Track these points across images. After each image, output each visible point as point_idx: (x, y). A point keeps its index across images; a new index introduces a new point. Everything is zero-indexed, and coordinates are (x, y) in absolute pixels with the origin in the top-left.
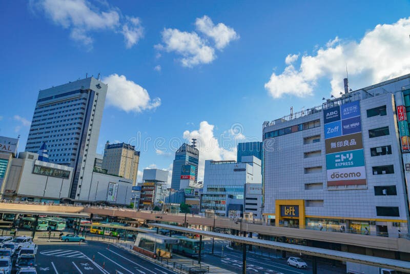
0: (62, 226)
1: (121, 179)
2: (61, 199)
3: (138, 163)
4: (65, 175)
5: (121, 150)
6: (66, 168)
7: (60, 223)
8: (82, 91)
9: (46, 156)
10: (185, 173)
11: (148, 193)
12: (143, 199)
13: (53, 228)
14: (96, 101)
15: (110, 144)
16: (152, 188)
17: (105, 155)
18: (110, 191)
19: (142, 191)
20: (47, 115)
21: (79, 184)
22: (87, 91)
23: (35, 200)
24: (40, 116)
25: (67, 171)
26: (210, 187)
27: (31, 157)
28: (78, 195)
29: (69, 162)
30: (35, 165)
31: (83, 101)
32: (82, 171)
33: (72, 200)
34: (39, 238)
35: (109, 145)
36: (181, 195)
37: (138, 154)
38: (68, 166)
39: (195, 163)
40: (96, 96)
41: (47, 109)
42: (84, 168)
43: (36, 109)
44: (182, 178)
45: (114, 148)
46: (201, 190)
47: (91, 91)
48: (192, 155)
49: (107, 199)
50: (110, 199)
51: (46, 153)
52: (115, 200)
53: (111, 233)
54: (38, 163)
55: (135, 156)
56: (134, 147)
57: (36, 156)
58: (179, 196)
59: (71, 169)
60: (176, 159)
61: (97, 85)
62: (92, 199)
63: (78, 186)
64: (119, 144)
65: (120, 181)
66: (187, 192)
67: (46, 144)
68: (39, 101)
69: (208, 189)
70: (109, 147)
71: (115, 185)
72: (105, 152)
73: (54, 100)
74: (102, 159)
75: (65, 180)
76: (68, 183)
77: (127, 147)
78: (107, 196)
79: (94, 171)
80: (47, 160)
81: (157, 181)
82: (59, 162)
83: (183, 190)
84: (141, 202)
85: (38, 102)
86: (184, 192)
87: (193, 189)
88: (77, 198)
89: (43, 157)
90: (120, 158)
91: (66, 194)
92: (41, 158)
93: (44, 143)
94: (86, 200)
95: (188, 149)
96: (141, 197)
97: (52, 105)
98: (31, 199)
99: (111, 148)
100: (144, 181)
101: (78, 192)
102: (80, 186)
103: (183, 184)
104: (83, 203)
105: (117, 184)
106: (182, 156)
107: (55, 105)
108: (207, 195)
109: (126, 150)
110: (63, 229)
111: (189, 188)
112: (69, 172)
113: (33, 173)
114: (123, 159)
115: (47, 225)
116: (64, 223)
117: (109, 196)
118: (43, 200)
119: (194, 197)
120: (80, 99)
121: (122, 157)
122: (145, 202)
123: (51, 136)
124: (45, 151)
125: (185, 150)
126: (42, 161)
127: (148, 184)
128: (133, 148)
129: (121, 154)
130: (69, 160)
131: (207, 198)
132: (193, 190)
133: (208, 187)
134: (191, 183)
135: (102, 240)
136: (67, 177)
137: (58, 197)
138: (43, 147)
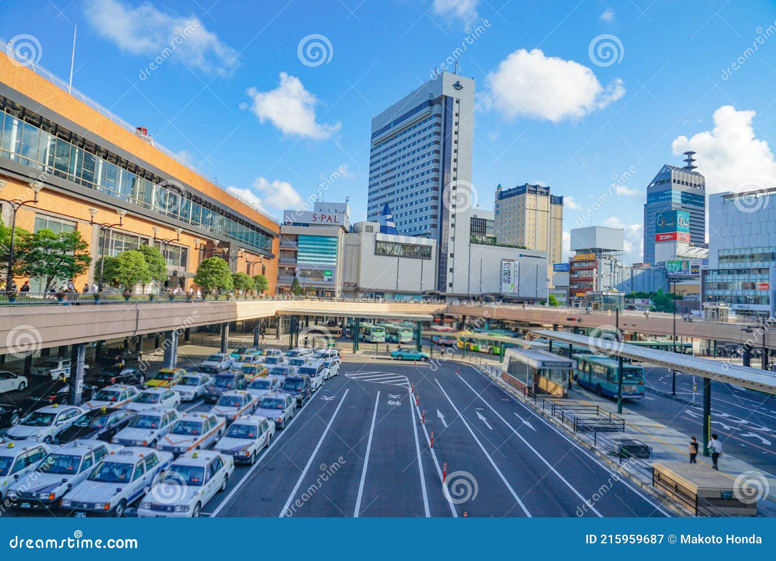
0: (407, 336)
1: (523, 252)
2: (424, 293)
3: (561, 219)
4: (424, 253)
5: (524, 199)
6: (424, 241)
7: (403, 331)
8: (431, 103)
9: (391, 224)
10: (666, 229)
11: (583, 274)
12: (576, 287)
13: (394, 338)
14: (457, 115)
15: (503, 190)
16: (592, 265)
17: (497, 212)
18: (505, 277)
19: (572, 272)
20: (387, 157)
21: (449, 266)
22: (439, 100)
23: (386, 296)
24: (379, 161)
25: (427, 247)
26: (726, 254)
27: (370, 229)
28: (451, 285)
29: (429, 231)
30: (377, 242)
31: (435, 120)
32: (450, 243)
33: (442, 294)
34: (365, 353)
35: (502, 193)
36: (660, 275)
37: (559, 201)
38: (428, 238)
39: (695, 204)
40: (455, 105)
41: (386, 146)
42: (453, 239)
43: (372, 150)
44: (658, 239)
45: (510, 196)
46: (705, 261)
47: (446, 97)
48: (686, 188)
49: (501, 289)
50: (508, 289)
51: (391, 220)
52: (516, 291)
53: (490, 349)
54: (380, 237)
55: (553, 206)
56: (548, 188)
57: (377, 226)
58: (655, 278)
59: (432, 242)
60: (649, 202)
61: (454, 85)
62: (475, 291)
63: (448, 270)
64: (518, 188)
65: (521, 255)
66: (673, 270)
67: (390, 206)
68: (374, 135)
69: (720, 258)
70: (502, 196)
71: (512, 263)
72: (497, 206)
73: (394, 129)
74: (493, 218)
75: (426, 262)
76: (431, 265)
77: (535, 190)
78: (501, 284)
79: (471, 242)
80: (394, 231)
81: (600, 250)
82: (414, 233)
83: (663, 264)
84: (572, 293)
85: (372, 138)
86: (665, 269)
87: (685, 261)
88: (449, 290)
89: (386, 227)
90: (524, 213)
91: (430, 285)
92: (384, 230)
93: (386, 204)
94: (465, 292)
95: (674, 175)
96: (571, 283)
97: (392, 139)
98: (377, 295)
99: (506, 197)
100: (575, 253)
101: (449, 281)
102: (452, 270)
103: (662, 251)
104: (461, 298)
105: (517, 262)
106: (661, 193)
107: (397, 137)
108: (719, 272)
109: (533, 197)
110: (409, 340)
111: (676, 259)
112: (431, 248)
113: (376, 254)
114: (529, 215)
115: (384, 333)
116: (409, 331)
117: (503, 284)
118: (397, 295)
119: (691, 278)
120: (430, 118)
121: (527, 212)
122: (580, 292)
123: (398, 191)
124: (389, 217)
125: (669, 180)
126: (386, 233)
127: (584, 257)
128: (546, 192)
129: (524, 205)
130: (428, 227)
131: (719, 277)
132: (687, 262)
133: (721, 254)
134: (683, 248)
135: (460, 360)
136: (429, 256)
137: (417, 289)
138: (386, 211)
